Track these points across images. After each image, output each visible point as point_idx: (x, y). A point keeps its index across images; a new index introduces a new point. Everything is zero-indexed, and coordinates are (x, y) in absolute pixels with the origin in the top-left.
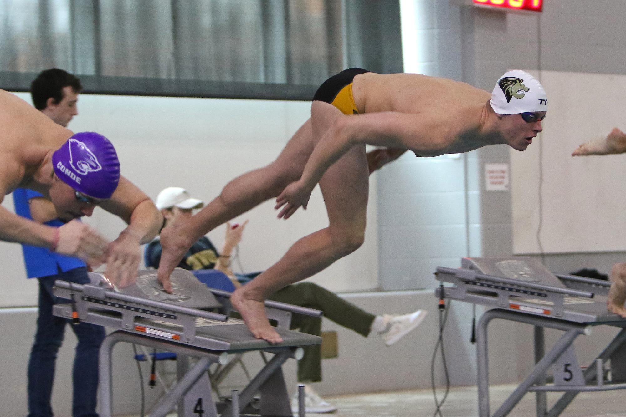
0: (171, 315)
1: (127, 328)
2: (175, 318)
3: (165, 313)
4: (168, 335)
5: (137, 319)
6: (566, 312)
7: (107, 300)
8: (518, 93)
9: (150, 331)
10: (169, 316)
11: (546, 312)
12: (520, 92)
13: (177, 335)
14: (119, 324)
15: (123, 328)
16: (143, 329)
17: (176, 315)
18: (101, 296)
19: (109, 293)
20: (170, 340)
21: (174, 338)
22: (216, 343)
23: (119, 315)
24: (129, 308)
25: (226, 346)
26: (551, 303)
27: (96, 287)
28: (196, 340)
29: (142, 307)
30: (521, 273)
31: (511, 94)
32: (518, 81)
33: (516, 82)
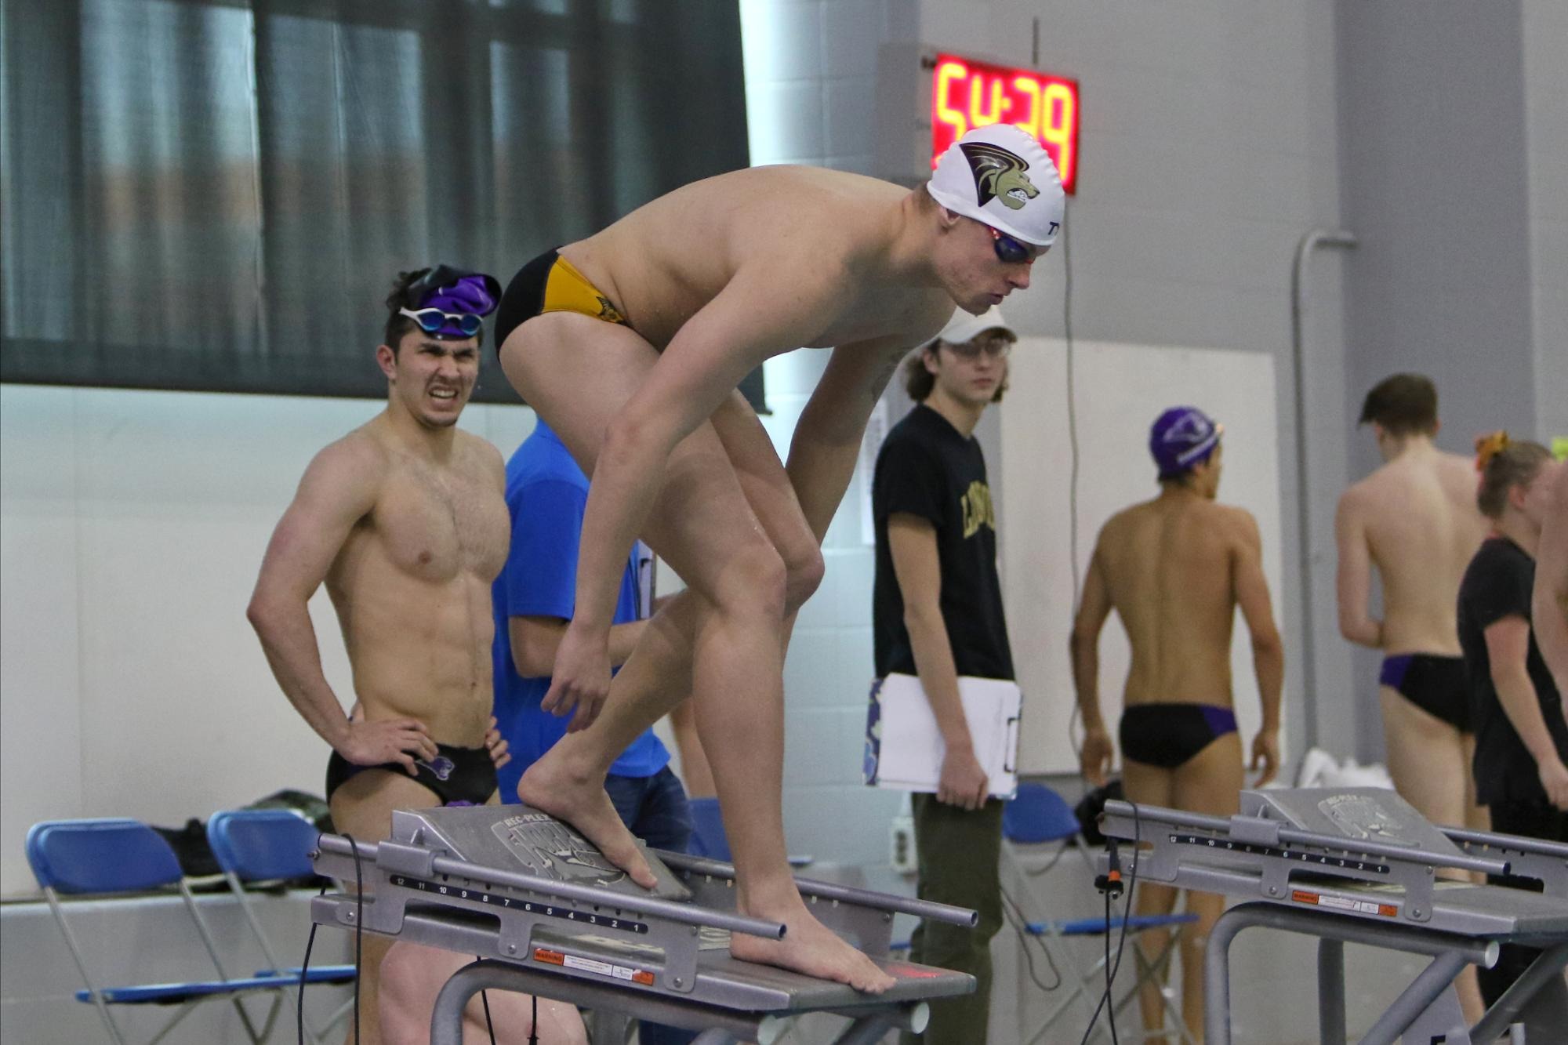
0: (631, 922)
1: (513, 956)
2: (643, 929)
3: (616, 917)
4: (623, 974)
5: (536, 934)
6: (1437, 909)
7: (439, 881)
8: (1011, 195)
9: (573, 963)
10: (626, 926)
11: (1389, 910)
12: (1017, 193)
13: (646, 972)
14: (492, 944)
15: (502, 956)
16: (559, 959)
17: (644, 921)
18: (425, 871)
19: (443, 862)
20: (626, 984)
21: (636, 979)
22: (748, 992)
23: (492, 922)
24: (518, 905)
25: (777, 998)
26: (1402, 890)
27: (412, 849)
28: (696, 984)
29: (553, 902)
30: (1376, 827)
31: (992, 191)
32: (1017, 165)
33: (1011, 165)
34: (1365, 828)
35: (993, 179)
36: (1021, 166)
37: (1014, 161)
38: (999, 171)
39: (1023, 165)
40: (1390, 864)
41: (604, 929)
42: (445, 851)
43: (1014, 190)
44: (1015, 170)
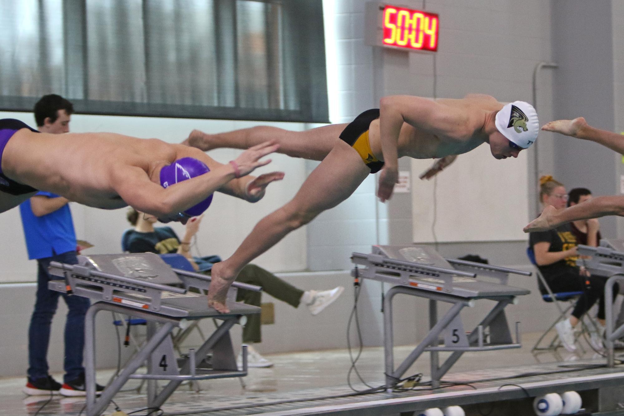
0: (142, 289)
1: (107, 300)
2: (145, 291)
3: (137, 287)
4: (140, 305)
5: (115, 292)
6: (454, 288)
7: (91, 277)
8: (518, 128)
9: (125, 302)
10: (140, 290)
11: (439, 288)
12: (520, 128)
13: (146, 305)
14: (101, 296)
15: (104, 299)
16: (120, 300)
17: (145, 289)
18: (87, 274)
19: (93, 272)
20: (141, 309)
21: (144, 307)
22: (177, 311)
23: (100, 289)
24: (108, 284)
25: (184, 313)
26: (442, 282)
27: (83, 267)
28: (161, 309)
29: (119, 283)
30: (419, 258)
31: (513, 124)
32: (524, 119)
33: (523, 118)
34: (415, 258)
35: (515, 121)
36: (526, 119)
37: (524, 117)
38: (518, 119)
39: (527, 120)
40: (440, 274)
41: (140, 292)
42: (93, 268)
43: (520, 127)
44: (523, 121)
